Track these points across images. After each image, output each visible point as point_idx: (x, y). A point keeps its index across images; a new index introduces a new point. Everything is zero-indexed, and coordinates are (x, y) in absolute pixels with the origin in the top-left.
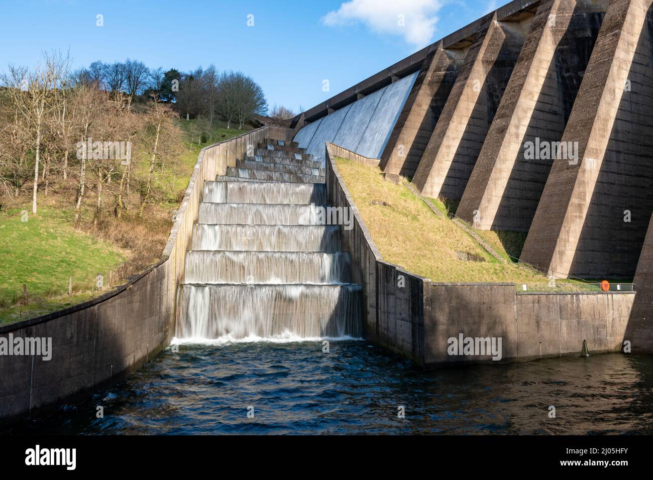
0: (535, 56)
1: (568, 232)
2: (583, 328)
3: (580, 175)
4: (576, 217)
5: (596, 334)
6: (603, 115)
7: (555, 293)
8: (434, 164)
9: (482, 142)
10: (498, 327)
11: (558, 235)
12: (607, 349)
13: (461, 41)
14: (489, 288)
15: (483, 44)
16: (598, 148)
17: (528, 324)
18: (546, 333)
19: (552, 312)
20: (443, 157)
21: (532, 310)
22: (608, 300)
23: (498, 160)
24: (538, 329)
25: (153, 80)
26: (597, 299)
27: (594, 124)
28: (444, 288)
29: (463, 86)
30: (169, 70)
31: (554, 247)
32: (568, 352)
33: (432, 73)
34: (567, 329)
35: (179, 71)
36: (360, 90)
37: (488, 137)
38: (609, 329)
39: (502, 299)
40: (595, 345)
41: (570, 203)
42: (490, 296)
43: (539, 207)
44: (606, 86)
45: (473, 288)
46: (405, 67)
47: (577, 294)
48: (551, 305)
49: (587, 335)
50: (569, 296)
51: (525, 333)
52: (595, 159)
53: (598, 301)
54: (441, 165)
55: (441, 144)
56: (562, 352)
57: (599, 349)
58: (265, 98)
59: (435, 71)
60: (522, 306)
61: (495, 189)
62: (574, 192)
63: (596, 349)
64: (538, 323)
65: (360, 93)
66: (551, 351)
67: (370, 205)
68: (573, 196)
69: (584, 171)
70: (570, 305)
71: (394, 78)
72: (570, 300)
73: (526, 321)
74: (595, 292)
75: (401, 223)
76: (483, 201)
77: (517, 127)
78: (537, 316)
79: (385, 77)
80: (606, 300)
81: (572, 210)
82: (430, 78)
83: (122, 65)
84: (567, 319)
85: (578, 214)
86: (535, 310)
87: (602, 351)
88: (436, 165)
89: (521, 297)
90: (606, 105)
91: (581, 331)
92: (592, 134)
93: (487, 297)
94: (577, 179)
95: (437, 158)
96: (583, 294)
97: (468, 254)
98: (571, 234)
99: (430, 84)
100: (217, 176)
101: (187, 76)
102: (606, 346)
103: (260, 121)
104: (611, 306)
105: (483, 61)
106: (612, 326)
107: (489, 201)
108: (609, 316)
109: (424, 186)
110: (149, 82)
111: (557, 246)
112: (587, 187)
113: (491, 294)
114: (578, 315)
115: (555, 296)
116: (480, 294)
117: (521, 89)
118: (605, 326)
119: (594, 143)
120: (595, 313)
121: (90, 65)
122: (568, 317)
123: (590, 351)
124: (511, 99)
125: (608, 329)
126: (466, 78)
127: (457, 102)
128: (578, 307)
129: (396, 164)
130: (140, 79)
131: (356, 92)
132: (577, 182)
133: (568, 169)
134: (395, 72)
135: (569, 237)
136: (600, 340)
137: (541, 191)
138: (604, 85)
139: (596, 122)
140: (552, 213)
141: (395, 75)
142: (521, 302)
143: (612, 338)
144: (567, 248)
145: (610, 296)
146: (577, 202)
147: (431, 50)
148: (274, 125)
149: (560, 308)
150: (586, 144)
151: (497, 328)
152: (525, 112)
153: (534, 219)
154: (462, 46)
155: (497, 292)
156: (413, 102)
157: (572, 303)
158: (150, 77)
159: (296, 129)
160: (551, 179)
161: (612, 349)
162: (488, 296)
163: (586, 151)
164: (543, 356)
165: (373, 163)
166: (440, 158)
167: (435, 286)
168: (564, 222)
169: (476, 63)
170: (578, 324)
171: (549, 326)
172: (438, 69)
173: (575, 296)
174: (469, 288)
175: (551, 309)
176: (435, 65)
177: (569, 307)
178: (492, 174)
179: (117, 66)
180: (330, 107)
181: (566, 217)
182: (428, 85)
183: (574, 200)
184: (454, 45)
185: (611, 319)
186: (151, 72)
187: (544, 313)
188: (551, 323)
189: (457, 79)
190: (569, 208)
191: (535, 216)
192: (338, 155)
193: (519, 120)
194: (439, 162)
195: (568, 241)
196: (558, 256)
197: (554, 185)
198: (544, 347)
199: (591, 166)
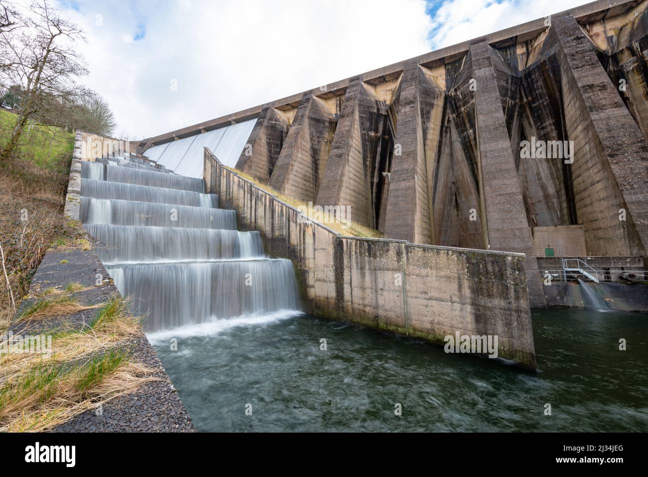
0: (353, 115)
13: (287, 105)
20: (290, 172)
29: (298, 129)
33: (267, 121)
36: (204, 127)
46: (243, 115)
55: (289, 162)
59: (269, 120)
65: (204, 129)
71: (233, 122)
77: (348, 156)
79: (226, 121)
82: (266, 124)
105: (308, 117)
107: (339, 200)
117: (348, 133)
126: (300, 125)
127: (296, 138)
131: (200, 128)
133: (404, 180)
134: (234, 118)
140: (402, 208)
141: (234, 120)
147: (264, 107)
152: (350, 147)
154: (285, 109)
156: (257, 136)
160: (392, 186)
169: (305, 117)
176: (269, 116)
180: (176, 136)
182: (266, 127)
184: (282, 106)
189: (292, 125)
194: (288, 174)
197: (397, 190)
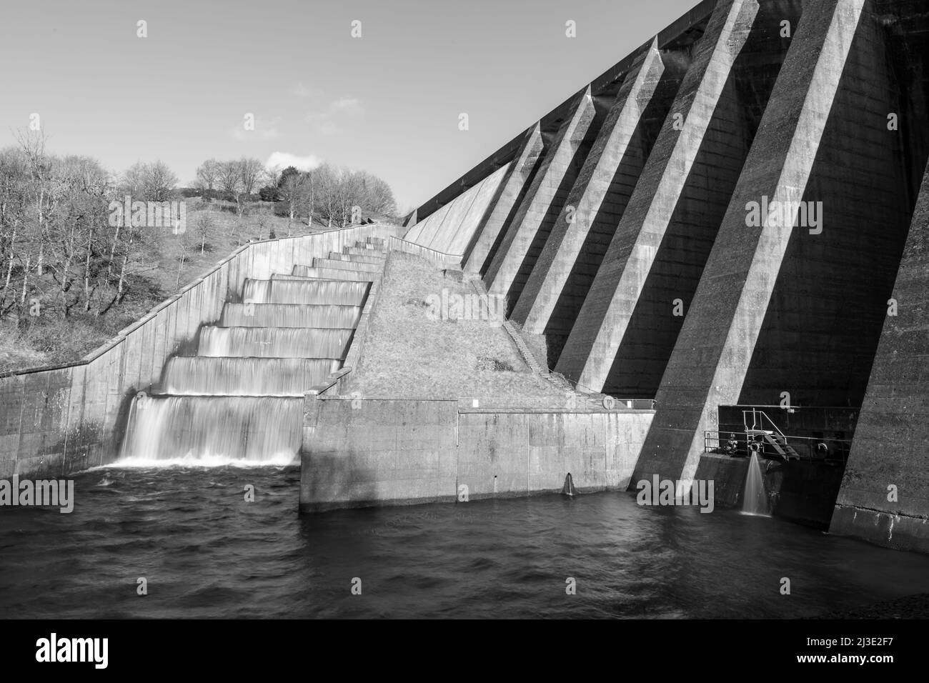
0: (614, 130)
1: (609, 336)
2: (567, 459)
3: (629, 266)
4: (622, 316)
5: (588, 466)
6: (665, 193)
7: (522, 411)
8: (505, 259)
9: (550, 232)
10: (426, 455)
11: (595, 339)
12: (605, 485)
13: (558, 121)
14: (413, 403)
15: (573, 121)
16: (657, 232)
17: (476, 452)
18: (504, 463)
19: (518, 436)
20: (517, 251)
21: (484, 434)
22: (610, 421)
23: (559, 251)
24: (492, 460)
25: (269, 179)
26: (592, 419)
27: (653, 204)
28: (338, 403)
29: (546, 169)
30: (287, 167)
31: (589, 354)
32: (541, 489)
33: (526, 158)
34: (540, 458)
35: (297, 169)
36: (466, 182)
37: (556, 226)
38: (610, 460)
39: (435, 419)
40: (585, 480)
41: (613, 300)
42: (414, 414)
43: (584, 304)
44: (672, 158)
45: (387, 403)
47: (559, 414)
48: (516, 427)
49: (573, 467)
50: (546, 416)
51: (470, 463)
52: (653, 245)
53: (592, 422)
54: (514, 260)
55: (515, 235)
56: (531, 489)
57: (593, 485)
58: (393, 196)
59: (529, 156)
60: (467, 428)
61: (555, 285)
62: (619, 286)
63: (587, 485)
64: (492, 450)
65: (465, 184)
66: (516, 487)
67: (403, 304)
68: (618, 290)
69: (636, 260)
70: (546, 427)
71: (496, 167)
72: (547, 421)
73: (474, 447)
74: (589, 411)
75: (428, 325)
76: (538, 300)
77: (587, 213)
78: (492, 441)
80: (607, 421)
81: (615, 308)
82: (523, 165)
83: (237, 163)
84: (542, 445)
85: (624, 313)
86: (489, 434)
87: (597, 487)
88: (507, 260)
89: (467, 417)
90: (671, 181)
91: (564, 461)
92: (649, 216)
93: (410, 416)
94: (625, 270)
95: (509, 252)
96: (568, 413)
97: (496, 362)
98: (613, 338)
99: (523, 171)
100: (273, 274)
101: (304, 173)
102: (603, 481)
103: (372, 220)
104: (614, 430)
105: (571, 142)
106: (615, 456)
107: (546, 299)
108: (611, 442)
109: (491, 284)
110: (264, 179)
111: (592, 352)
112: (639, 279)
113: (417, 411)
114: (560, 440)
115: (523, 415)
116: (399, 412)
117: (594, 168)
118: (603, 455)
119: (651, 225)
120: (588, 438)
121: (202, 163)
122: (542, 443)
123: (578, 489)
124: (583, 181)
125: (608, 460)
126: (550, 161)
127: (538, 188)
128: (560, 429)
129: (478, 260)
130: (255, 179)
131: (462, 184)
132: (624, 273)
134: (496, 160)
135: (610, 340)
136: (595, 473)
137: (589, 286)
138: (669, 157)
139: (655, 201)
140: (595, 312)
141: (497, 163)
142: (466, 423)
143: (615, 472)
144: (607, 355)
145: (613, 416)
146: (624, 299)
148: (388, 224)
149: (530, 431)
150: (641, 228)
151: (424, 457)
152: (599, 195)
153: (577, 319)
155: (427, 409)
156: (502, 192)
157: (550, 424)
158: (266, 175)
159: (407, 227)
160: (601, 272)
161: (614, 485)
162: (412, 414)
163: (640, 237)
164: (500, 493)
165: (454, 260)
166: (513, 253)
167: (324, 400)
168: (604, 323)
169: (562, 143)
170: (559, 452)
171: (510, 454)
172: (533, 154)
173: (555, 415)
174: (380, 404)
175: (514, 432)
176: (530, 149)
177: (545, 429)
178: (551, 268)
179: (231, 164)
180: (439, 202)
181: (606, 317)
182: (521, 171)
183: (619, 296)
184: (552, 126)
185: (613, 449)
186: (268, 170)
187: (502, 438)
188: (515, 451)
189: (543, 163)
190: (612, 306)
191: (579, 316)
192: (404, 250)
193: (590, 204)
194: (512, 256)
195: (609, 346)
196: (593, 365)
197: (603, 278)
198: (501, 482)
199: (646, 254)
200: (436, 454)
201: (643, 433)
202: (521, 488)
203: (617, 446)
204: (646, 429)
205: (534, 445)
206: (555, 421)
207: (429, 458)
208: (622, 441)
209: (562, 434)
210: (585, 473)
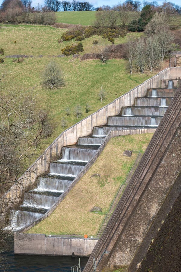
12: (83, 255)
14: (35, 235)
18: (57, 248)
19: (60, 243)
21: (52, 242)
24: (54, 248)
32: (66, 255)
34: (66, 248)
38: (85, 250)
39: (40, 239)
42: (36, 238)
47: (71, 239)
48: (59, 241)
49: (74, 251)
50: (67, 239)
51: (49, 248)
53: (80, 241)
56: (64, 255)
57: (80, 255)
63: (78, 255)
64: (54, 246)
66: (59, 254)
70: (67, 242)
73: (49, 245)
78: (53, 244)
80: (84, 241)
91: (72, 249)
96: (73, 239)
104: (86, 243)
106: (86, 249)
115: (61, 239)
116: (32, 237)
118: (83, 249)
120: (79, 245)
122: (66, 245)
123: (76, 256)
128: (71, 242)
136: (81, 253)
142: (47, 240)
143: (86, 253)
145: (86, 240)
149: (63, 242)
155: (38, 237)
164: (56, 255)
170: (71, 247)
173: (69, 239)
185: (86, 247)
187: (56, 244)
188: (59, 246)
198: (56, 252)
200: (41, 246)
201: (95, 244)
202: (61, 254)
203: (87, 247)
204: (96, 243)
205: (64, 245)
206: (69, 241)
207: (39, 246)
208: (88, 245)
209: (71, 244)
210: (78, 252)
